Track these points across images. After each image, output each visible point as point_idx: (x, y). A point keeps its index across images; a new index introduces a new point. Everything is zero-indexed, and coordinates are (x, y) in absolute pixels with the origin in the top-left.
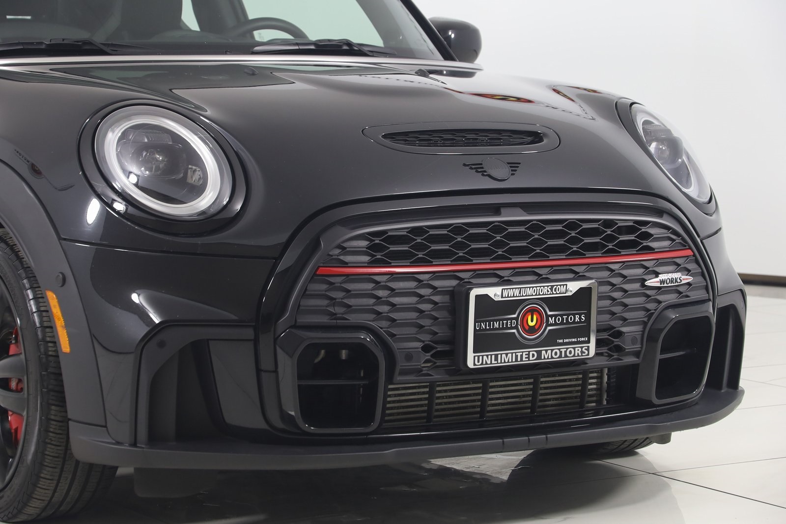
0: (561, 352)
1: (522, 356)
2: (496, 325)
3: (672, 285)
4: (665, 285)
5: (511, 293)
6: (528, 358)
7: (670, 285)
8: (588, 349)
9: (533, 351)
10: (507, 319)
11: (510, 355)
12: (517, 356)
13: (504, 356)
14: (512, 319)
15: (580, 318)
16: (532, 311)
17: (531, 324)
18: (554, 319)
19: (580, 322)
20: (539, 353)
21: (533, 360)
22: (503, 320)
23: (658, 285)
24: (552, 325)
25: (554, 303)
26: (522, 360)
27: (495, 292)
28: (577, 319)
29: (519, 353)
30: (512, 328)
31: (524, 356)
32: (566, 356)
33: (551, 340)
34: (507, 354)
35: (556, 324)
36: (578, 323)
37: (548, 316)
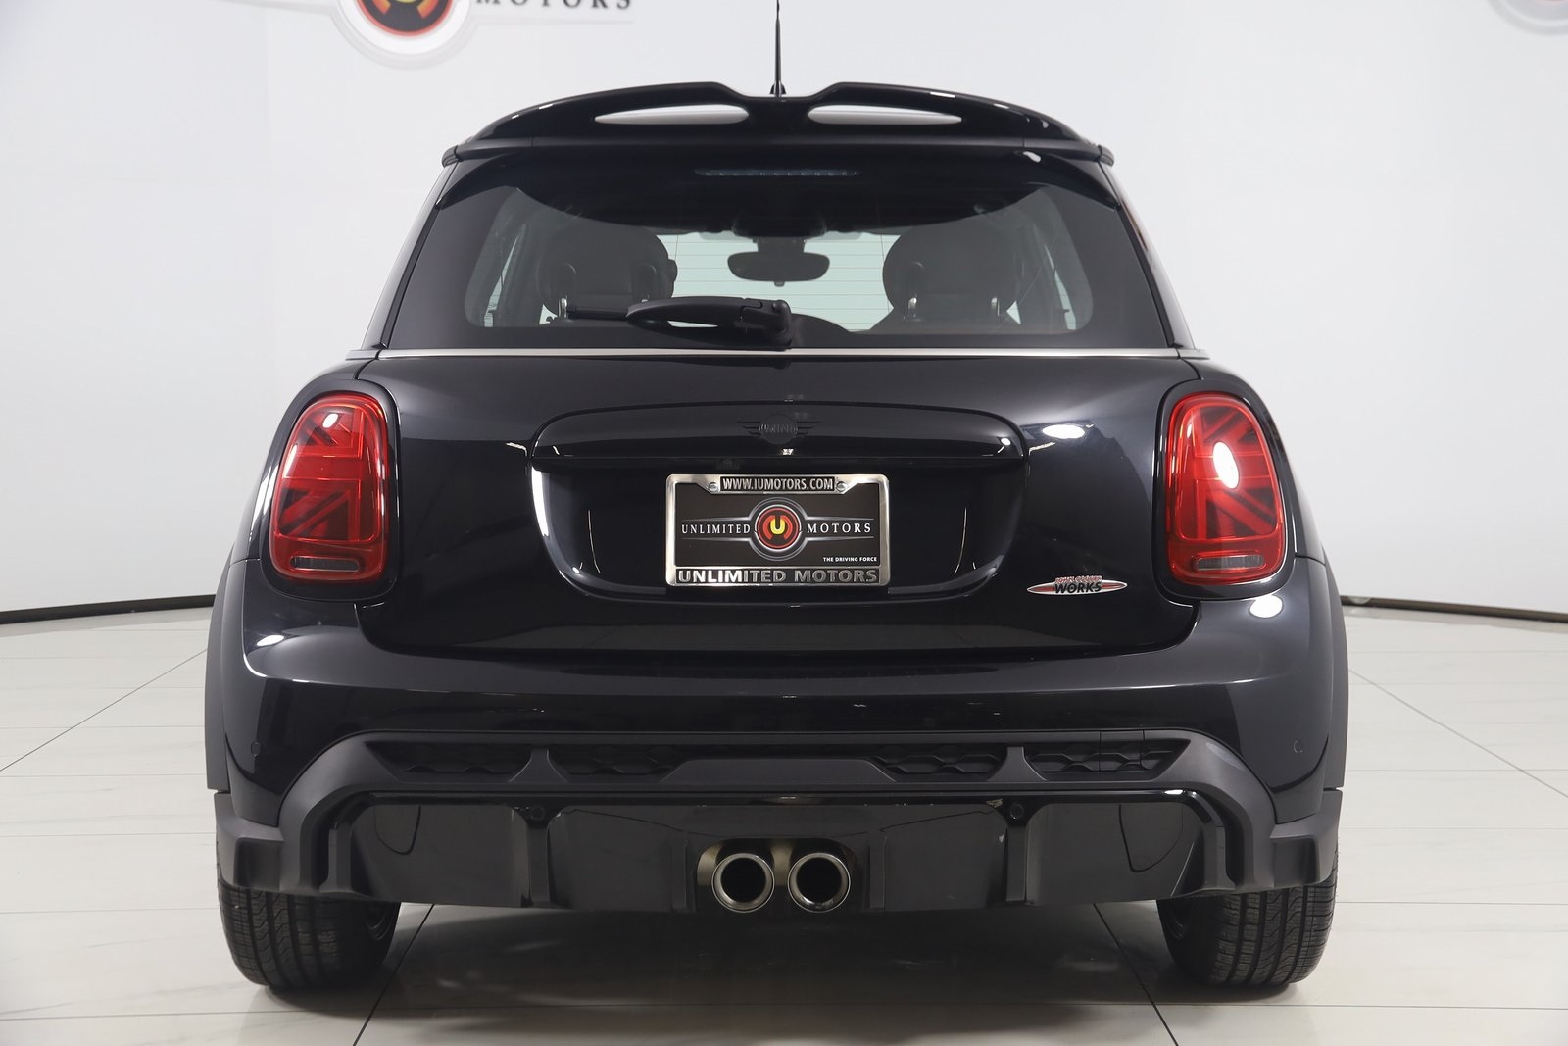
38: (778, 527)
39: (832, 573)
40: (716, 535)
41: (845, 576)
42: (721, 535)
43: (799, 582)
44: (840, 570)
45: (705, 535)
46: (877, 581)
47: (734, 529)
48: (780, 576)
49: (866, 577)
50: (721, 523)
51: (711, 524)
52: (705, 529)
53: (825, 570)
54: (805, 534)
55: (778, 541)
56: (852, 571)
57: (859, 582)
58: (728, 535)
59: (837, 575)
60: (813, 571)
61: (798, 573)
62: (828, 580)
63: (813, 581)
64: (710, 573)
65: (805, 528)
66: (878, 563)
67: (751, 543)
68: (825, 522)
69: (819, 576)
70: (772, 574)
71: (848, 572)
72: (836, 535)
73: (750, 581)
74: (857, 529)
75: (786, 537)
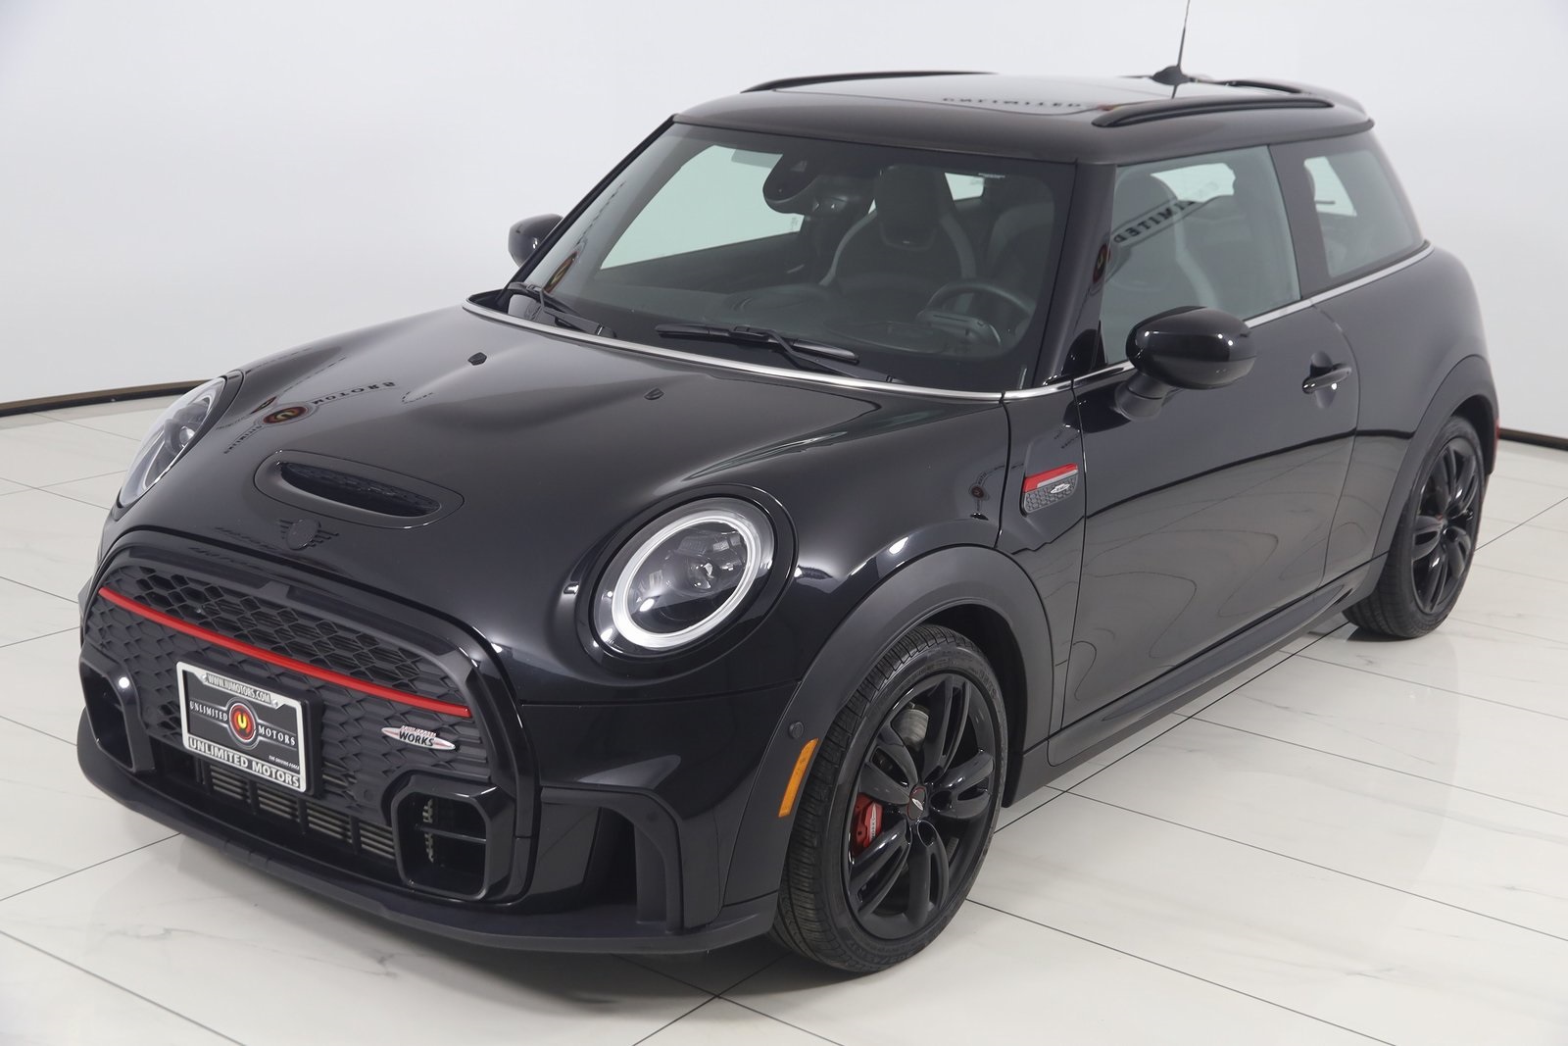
0: (271, 772)
1: (233, 757)
2: (209, 712)
3: (417, 744)
4: (407, 741)
5: (216, 681)
6: (240, 762)
7: (414, 743)
8: (298, 780)
9: (244, 757)
10: (219, 710)
11: (222, 751)
12: (228, 756)
13: (216, 749)
14: (223, 712)
15: (290, 739)
16: (243, 712)
17: (243, 725)
18: (264, 733)
19: (290, 745)
20: (250, 762)
21: (244, 767)
22: (216, 709)
23: (398, 737)
24: (261, 735)
25: (264, 712)
26: (233, 762)
27: (200, 673)
28: (287, 741)
29: (231, 752)
30: (222, 721)
31: (236, 760)
32: (276, 778)
33: (262, 752)
34: (219, 749)
35: (265, 736)
36: (286, 744)
37: (257, 724)
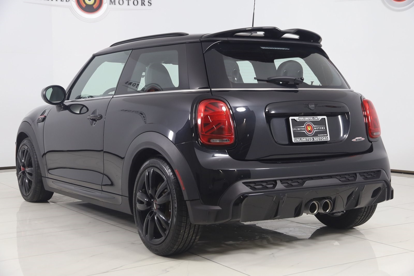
38: (309, 128)
39: (320, 138)
40: (299, 130)
41: (323, 139)
42: (300, 130)
43: (315, 140)
44: (321, 137)
45: (297, 131)
46: (328, 140)
47: (302, 129)
48: (312, 140)
49: (326, 139)
50: (299, 128)
51: (298, 128)
52: (297, 129)
53: (319, 138)
54: (314, 130)
55: (310, 131)
56: (323, 137)
57: (325, 140)
58: (301, 130)
59: (321, 138)
60: (317, 138)
61: (314, 138)
62: (320, 140)
63: (317, 140)
64: (300, 139)
65: (314, 129)
66: (327, 136)
67: (305, 132)
68: (317, 127)
69: (318, 139)
70: (310, 139)
71: (323, 138)
72: (319, 130)
73: (307, 141)
74: (323, 129)
75: (311, 130)
